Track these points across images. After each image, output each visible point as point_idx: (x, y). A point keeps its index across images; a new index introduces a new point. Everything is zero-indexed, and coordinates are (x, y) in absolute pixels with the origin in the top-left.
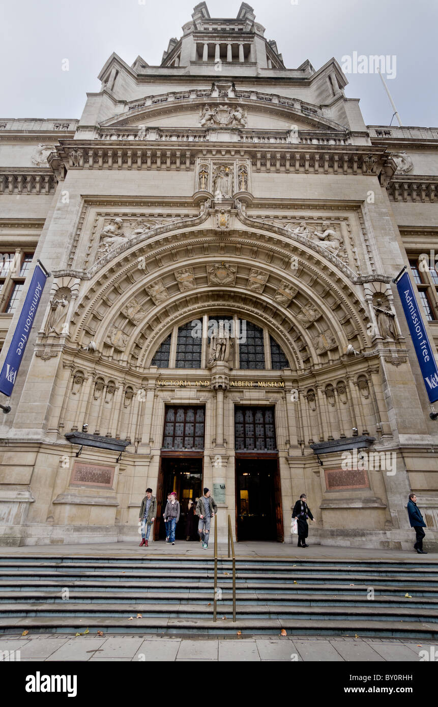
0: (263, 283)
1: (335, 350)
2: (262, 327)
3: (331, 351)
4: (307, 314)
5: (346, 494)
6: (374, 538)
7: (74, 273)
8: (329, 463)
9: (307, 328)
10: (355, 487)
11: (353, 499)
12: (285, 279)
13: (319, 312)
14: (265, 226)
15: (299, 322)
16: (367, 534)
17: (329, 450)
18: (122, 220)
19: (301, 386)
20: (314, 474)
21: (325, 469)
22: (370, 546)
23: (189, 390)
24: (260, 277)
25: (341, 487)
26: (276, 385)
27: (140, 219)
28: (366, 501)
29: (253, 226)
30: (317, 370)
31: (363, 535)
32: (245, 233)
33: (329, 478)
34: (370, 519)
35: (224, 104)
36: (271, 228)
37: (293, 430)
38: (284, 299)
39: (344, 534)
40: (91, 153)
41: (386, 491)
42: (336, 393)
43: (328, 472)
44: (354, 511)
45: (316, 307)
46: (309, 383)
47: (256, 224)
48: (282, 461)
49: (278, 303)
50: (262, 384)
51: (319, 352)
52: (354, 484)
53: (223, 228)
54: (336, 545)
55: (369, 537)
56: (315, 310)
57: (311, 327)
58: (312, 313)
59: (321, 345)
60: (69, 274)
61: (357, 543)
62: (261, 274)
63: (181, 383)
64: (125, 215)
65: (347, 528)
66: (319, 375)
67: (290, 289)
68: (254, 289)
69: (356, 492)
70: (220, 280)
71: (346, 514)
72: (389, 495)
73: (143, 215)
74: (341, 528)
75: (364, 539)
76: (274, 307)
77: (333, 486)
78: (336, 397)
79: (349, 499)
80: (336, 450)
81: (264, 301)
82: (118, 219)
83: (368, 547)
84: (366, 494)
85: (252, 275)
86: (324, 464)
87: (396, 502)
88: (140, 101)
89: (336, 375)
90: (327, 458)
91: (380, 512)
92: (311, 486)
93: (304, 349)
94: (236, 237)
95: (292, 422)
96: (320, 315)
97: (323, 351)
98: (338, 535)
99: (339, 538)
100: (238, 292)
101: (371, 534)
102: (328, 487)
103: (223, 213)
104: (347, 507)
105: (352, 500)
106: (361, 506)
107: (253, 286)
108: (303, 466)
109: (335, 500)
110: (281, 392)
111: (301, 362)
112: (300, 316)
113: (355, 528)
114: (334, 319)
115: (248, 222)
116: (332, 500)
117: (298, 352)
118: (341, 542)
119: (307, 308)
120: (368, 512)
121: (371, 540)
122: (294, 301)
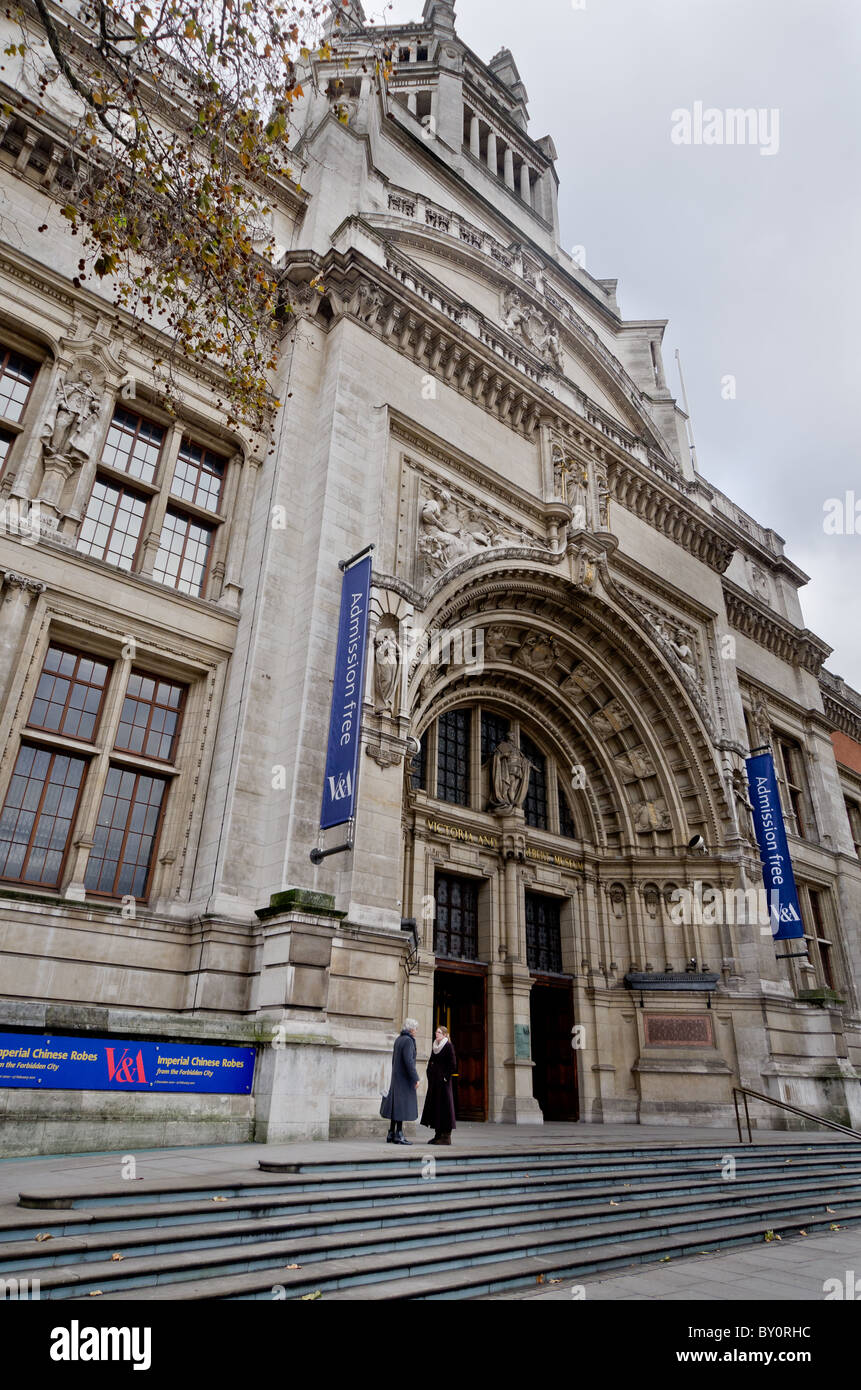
0: (587, 689)
1: (665, 833)
2: (546, 754)
3: (659, 833)
4: (634, 763)
5: (679, 1053)
6: (724, 1114)
7: (407, 590)
8: (654, 1005)
9: (627, 785)
10: (691, 1043)
11: (691, 1061)
12: (622, 697)
13: (653, 767)
14: (632, 609)
15: (616, 771)
16: (714, 1109)
17: (657, 986)
18: (452, 498)
19: (603, 874)
20: (622, 1018)
21: (645, 1013)
22: (718, 1124)
23: (468, 848)
24: (587, 679)
25: (670, 1042)
26: (574, 865)
27: (477, 510)
28: (711, 1064)
29: (616, 601)
30: (638, 858)
31: (707, 1110)
32: (606, 609)
33: (650, 1027)
34: (718, 1088)
35: (539, 308)
36: (635, 616)
37: (595, 945)
38: (606, 726)
39: (679, 1108)
40: (397, 311)
41: (735, 1052)
42: (662, 899)
43: (650, 1018)
44: (693, 1077)
45: (650, 759)
46: (619, 874)
47: (622, 600)
48: (581, 993)
49: (595, 730)
50: (559, 860)
51: (638, 827)
52: (690, 1040)
53: (584, 588)
54: (666, 1123)
55: (717, 1113)
56: (649, 763)
57: (634, 783)
58: (642, 764)
59: (645, 819)
60: (398, 588)
61: (700, 1122)
62: (591, 676)
63: (460, 834)
64: (459, 491)
65: (680, 1100)
66: (639, 865)
67: (621, 716)
68: (569, 694)
69: (695, 1052)
70: (533, 660)
71: (679, 1080)
72: (741, 1057)
73: (484, 506)
74: (672, 1100)
75: (709, 1115)
76: (586, 733)
77: (657, 1038)
78: (663, 906)
79: (685, 1060)
80: (670, 988)
81: (574, 717)
82: (446, 493)
83: (716, 1126)
84: (709, 1054)
85: (579, 672)
86: (646, 1005)
87: (749, 1068)
88: (408, 195)
89: (662, 872)
90: (653, 997)
91: (727, 1078)
92: (617, 1037)
93: (611, 815)
94: (588, 606)
95: (594, 932)
96: (653, 773)
97: (646, 829)
98: (668, 1110)
99: (672, 1114)
100: (544, 689)
101: (719, 1109)
102: (648, 1041)
103: (591, 563)
104: (685, 1071)
105: (689, 1062)
106: (705, 1071)
107: (570, 689)
108: (607, 1004)
109: (661, 1060)
110: (577, 879)
111: (604, 834)
112: (621, 762)
113: (694, 1100)
114: (674, 785)
115: (613, 591)
116: (656, 1060)
117: (600, 817)
118: (674, 1119)
119: (636, 753)
120: (713, 1079)
121: (720, 1117)
122: (620, 734)
